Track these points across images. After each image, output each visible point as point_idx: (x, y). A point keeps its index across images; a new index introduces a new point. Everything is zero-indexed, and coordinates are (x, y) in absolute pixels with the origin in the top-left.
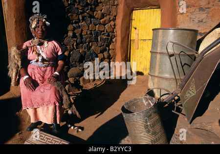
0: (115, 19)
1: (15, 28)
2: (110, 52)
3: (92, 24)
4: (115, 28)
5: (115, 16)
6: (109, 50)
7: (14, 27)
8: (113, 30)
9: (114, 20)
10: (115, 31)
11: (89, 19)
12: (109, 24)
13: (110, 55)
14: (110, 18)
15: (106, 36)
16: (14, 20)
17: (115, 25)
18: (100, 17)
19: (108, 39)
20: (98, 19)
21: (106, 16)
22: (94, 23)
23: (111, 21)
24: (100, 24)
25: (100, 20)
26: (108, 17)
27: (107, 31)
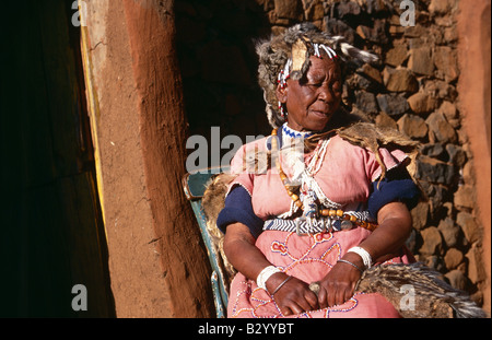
0: (456, 94)
1: (144, 128)
2: (460, 219)
3: (383, 113)
4: (459, 127)
5: (454, 82)
6: (455, 212)
7: (138, 123)
8: (457, 135)
9: (453, 96)
10: (462, 138)
11: (370, 96)
12: (440, 112)
13: (460, 235)
14: (437, 91)
15: (438, 157)
17: (457, 115)
18: (403, 87)
19: (445, 167)
20: (398, 93)
21: (423, 82)
22: (389, 112)
23: (440, 101)
24: (409, 111)
25: (407, 97)
26: (430, 86)
27: (436, 141)
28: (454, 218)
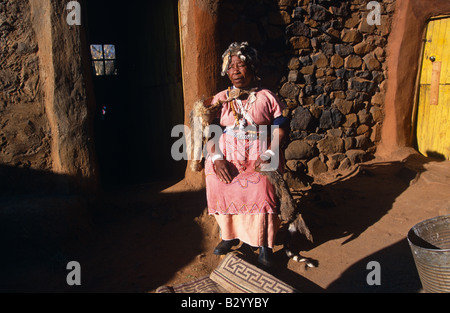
0: (386, 42)
2: (372, 110)
3: (337, 54)
4: (384, 61)
5: (386, 36)
6: (370, 106)
7: (196, 66)
8: (381, 66)
9: (383, 44)
10: (384, 68)
11: (331, 45)
12: (373, 53)
13: (370, 117)
14: (374, 41)
15: (365, 78)
16: (197, 56)
17: (384, 55)
18: (352, 40)
19: (368, 84)
20: (348, 43)
21: (366, 37)
22: (340, 53)
23: (375, 47)
24: (353, 53)
25: (353, 45)
26: (370, 38)
27: (366, 69)
28: (369, 109)
